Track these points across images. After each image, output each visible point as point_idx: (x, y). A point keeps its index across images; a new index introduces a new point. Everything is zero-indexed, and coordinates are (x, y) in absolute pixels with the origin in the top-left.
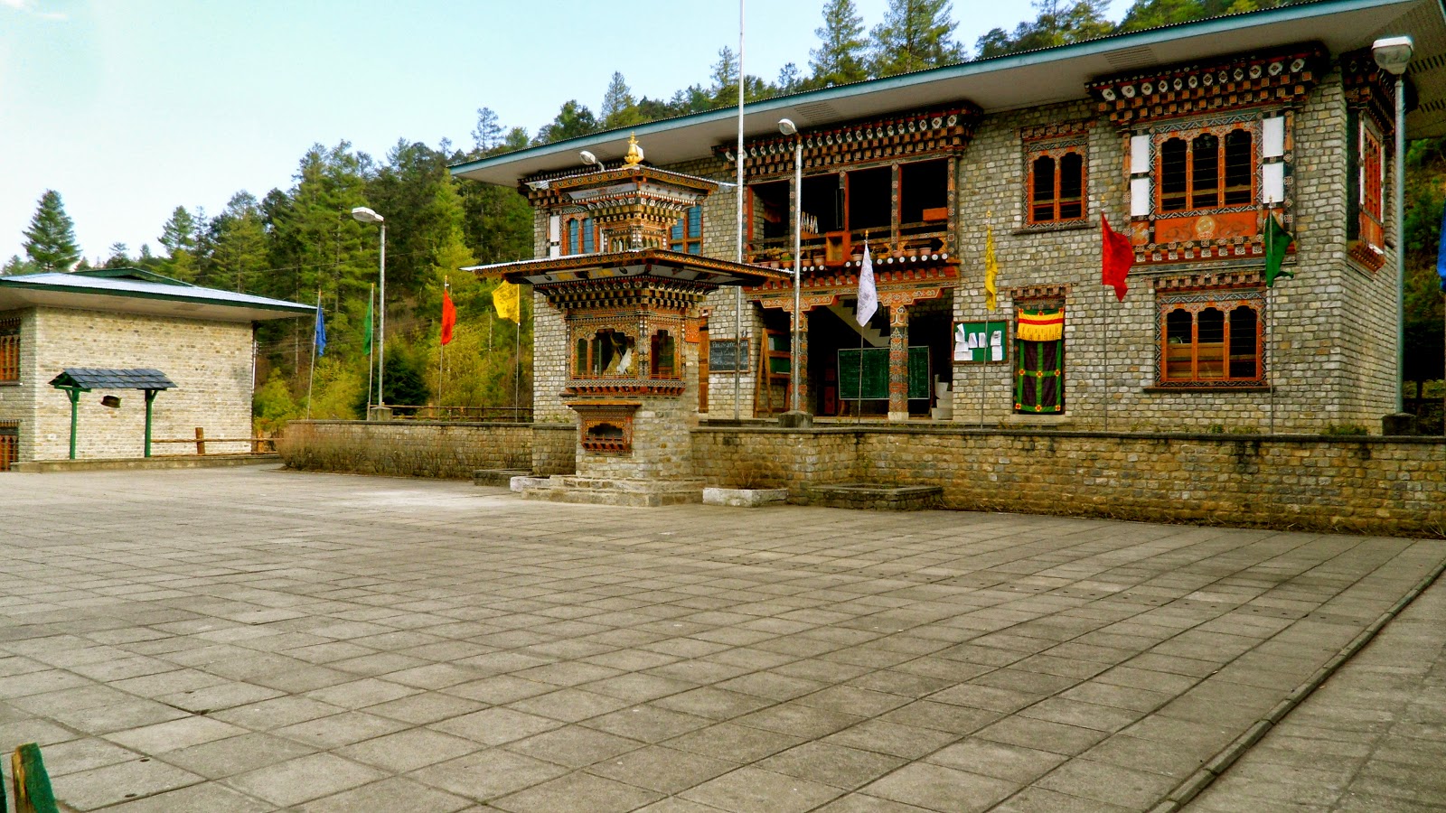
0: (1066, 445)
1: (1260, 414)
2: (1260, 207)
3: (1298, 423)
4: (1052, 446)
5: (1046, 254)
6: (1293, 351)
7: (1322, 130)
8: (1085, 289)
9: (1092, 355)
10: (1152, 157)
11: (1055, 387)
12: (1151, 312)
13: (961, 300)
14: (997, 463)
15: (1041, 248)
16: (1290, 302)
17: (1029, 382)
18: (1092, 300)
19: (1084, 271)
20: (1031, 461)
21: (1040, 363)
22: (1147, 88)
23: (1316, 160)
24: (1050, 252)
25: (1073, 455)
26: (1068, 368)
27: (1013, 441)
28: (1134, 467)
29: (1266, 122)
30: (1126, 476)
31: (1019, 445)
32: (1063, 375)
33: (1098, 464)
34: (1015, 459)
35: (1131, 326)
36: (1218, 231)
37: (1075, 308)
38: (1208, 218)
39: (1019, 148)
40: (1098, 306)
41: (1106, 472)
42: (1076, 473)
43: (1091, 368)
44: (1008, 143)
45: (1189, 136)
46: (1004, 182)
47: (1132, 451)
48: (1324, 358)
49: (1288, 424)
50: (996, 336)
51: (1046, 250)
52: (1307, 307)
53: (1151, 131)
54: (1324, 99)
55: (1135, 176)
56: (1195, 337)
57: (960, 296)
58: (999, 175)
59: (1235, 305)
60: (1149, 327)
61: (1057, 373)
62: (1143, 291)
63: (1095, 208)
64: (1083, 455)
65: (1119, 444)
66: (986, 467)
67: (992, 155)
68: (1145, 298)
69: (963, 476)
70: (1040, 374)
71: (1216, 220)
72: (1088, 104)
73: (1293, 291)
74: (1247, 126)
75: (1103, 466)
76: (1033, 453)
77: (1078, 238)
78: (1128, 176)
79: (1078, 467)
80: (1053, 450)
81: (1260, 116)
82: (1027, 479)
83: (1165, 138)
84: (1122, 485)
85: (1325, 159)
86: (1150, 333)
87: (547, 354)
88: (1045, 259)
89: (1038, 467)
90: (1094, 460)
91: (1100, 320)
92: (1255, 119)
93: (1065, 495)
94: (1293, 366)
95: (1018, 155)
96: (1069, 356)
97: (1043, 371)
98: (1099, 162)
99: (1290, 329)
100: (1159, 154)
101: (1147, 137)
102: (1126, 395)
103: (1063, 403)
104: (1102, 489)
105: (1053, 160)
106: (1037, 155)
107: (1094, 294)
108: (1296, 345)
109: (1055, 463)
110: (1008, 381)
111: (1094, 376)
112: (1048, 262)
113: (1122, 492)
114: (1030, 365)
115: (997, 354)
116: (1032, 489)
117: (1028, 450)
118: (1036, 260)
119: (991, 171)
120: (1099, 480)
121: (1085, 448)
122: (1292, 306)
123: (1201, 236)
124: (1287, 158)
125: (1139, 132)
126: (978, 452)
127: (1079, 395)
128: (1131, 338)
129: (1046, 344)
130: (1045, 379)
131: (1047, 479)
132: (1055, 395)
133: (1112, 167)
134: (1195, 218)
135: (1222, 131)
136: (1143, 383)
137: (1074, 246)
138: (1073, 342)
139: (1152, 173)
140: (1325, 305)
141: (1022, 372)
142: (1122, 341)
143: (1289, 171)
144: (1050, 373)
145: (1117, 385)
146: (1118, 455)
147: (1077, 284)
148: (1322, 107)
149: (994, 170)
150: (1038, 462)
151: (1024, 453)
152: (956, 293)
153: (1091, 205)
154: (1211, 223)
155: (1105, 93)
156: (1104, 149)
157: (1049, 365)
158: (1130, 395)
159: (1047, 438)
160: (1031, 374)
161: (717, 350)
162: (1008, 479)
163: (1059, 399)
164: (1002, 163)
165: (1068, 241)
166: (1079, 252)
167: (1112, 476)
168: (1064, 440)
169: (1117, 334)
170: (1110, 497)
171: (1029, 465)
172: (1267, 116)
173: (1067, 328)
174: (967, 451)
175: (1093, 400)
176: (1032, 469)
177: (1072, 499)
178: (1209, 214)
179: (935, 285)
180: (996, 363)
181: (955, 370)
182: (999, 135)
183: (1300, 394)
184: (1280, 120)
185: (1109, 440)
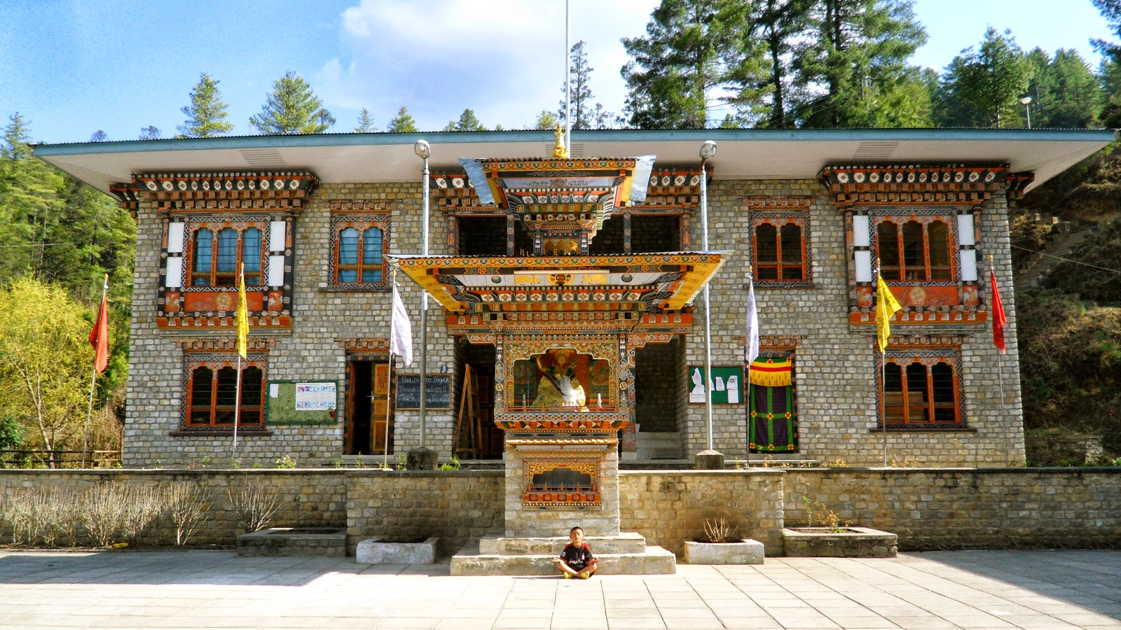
0: (988, 481)
1: (966, 452)
2: (960, 284)
3: (996, 458)
4: (975, 482)
5: (776, 309)
6: (988, 401)
7: (996, 229)
8: (814, 342)
9: (823, 400)
10: (871, 234)
11: (787, 428)
12: (872, 364)
13: (693, 346)
14: (920, 501)
15: (771, 304)
16: (982, 361)
17: (761, 423)
18: (819, 352)
19: (812, 326)
20: (955, 497)
21: (770, 405)
22: (874, 177)
23: (993, 252)
24: (780, 307)
25: (995, 491)
26: (801, 412)
27: (934, 479)
28: (1053, 500)
29: (960, 217)
30: (1046, 508)
31: (941, 482)
32: (795, 419)
33: (1020, 499)
34: (938, 497)
35: (855, 376)
36: (928, 299)
37: (805, 358)
38: (920, 289)
39: (746, 214)
40: (826, 357)
41: (1027, 506)
42: (1000, 507)
43: (822, 412)
44: (736, 208)
45: (900, 221)
46: (733, 242)
47: (1050, 484)
48: (1011, 406)
49: (988, 460)
50: (733, 381)
51: (775, 306)
52: (995, 366)
53: (870, 213)
54: (995, 206)
55: (858, 248)
56: (905, 387)
57: (693, 342)
58: (728, 236)
59: (936, 361)
60: (870, 377)
61: (788, 415)
62: (865, 346)
63: (819, 272)
64: (1006, 490)
65: (1038, 479)
66: (908, 505)
67: (721, 216)
68: (867, 352)
69: (885, 515)
70: (770, 416)
71: (926, 291)
72: (809, 184)
73: (983, 353)
74: (945, 219)
75: (1024, 500)
76: (957, 490)
77: (804, 297)
78: (852, 248)
79: (1001, 501)
80: (975, 487)
81: (955, 212)
82: (952, 515)
83: (880, 220)
84: (1045, 517)
85: (999, 251)
86: (872, 382)
87: (150, 384)
88: (776, 313)
89: (962, 503)
90: (1016, 494)
91: (828, 370)
92: (951, 214)
93: (990, 530)
94: (988, 413)
95: (746, 220)
96: (801, 400)
97: (774, 413)
98: (820, 234)
99: (984, 383)
100: (876, 233)
101: (866, 217)
102: (854, 436)
103: (796, 442)
104: (1025, 521)
105: (775, 228)
106: (760, 222)
107: (821, 347)
108: (989, 395)
109: (979, 499)
110: (744, 423)
111: (826, 418)
112: (779, 316)
113: (1044, 523)
114: (761, 407)
115: (733, 397)
116: (957, 524)
117: (950, 487)
118: (767, 314)
119: (720, 231)
120: (1022, 513)
121: (1006, 483)
122: (984, 364)
123: (915, 303)
124: (978, 247)
125: (859, 212)
126: (898, 491)
127: (812, 436)
128: (856, 386)
129: (775, 389)
130: (775, 421)
131: (972, 515)
132: (787, 435)
133: (832, 239)
134: (910, 287)
135: (925, 220)
136: (869, 425)
137: (801, 304)
138: (805, 388)
139: (873, 248)
140: (1008, 364)
141: (754, 415)
142: (848, 388)
143: (979, 257)
144: (780, 416)
145: (845, 426)
146: (1037, 489)
147: (806, 337)
148: (994, 212)
149: (724, 230)
150: (961, 498)
151: (947, 490)
152: (688, 339)
153: (815, 269)
154: (923, 293)
155: (840, 176)
156: (824, 223)
157: (779, 408)
158: (858, 436)
159: (970, 475)
160: (763, 415)
161: (407, 386)
162: (931, 516)
163: (791, 439)
164: (731, 225)
165: (796, 299)
166: (806, 310)
167: (1033, 509)
168: (986, 476)
169: (843, 382)
170: (1034, 528)
171: (952, 501)
172: (960, 213)
173: (798, 376)
174: (887, 490)
175: (825, 440)
176: (955, 506)
177: (997, 532)
178: (921, 286)
179: (668, 330)
180: (732, 404)
181: (690, 411)
182: (728, 201)
183: (995, 435)
184: (970, 217)
185: (1029, 475)
